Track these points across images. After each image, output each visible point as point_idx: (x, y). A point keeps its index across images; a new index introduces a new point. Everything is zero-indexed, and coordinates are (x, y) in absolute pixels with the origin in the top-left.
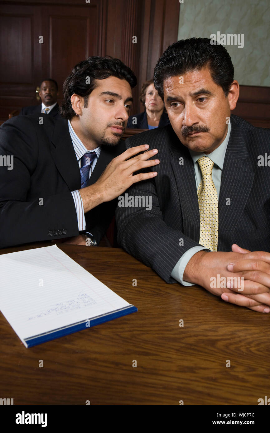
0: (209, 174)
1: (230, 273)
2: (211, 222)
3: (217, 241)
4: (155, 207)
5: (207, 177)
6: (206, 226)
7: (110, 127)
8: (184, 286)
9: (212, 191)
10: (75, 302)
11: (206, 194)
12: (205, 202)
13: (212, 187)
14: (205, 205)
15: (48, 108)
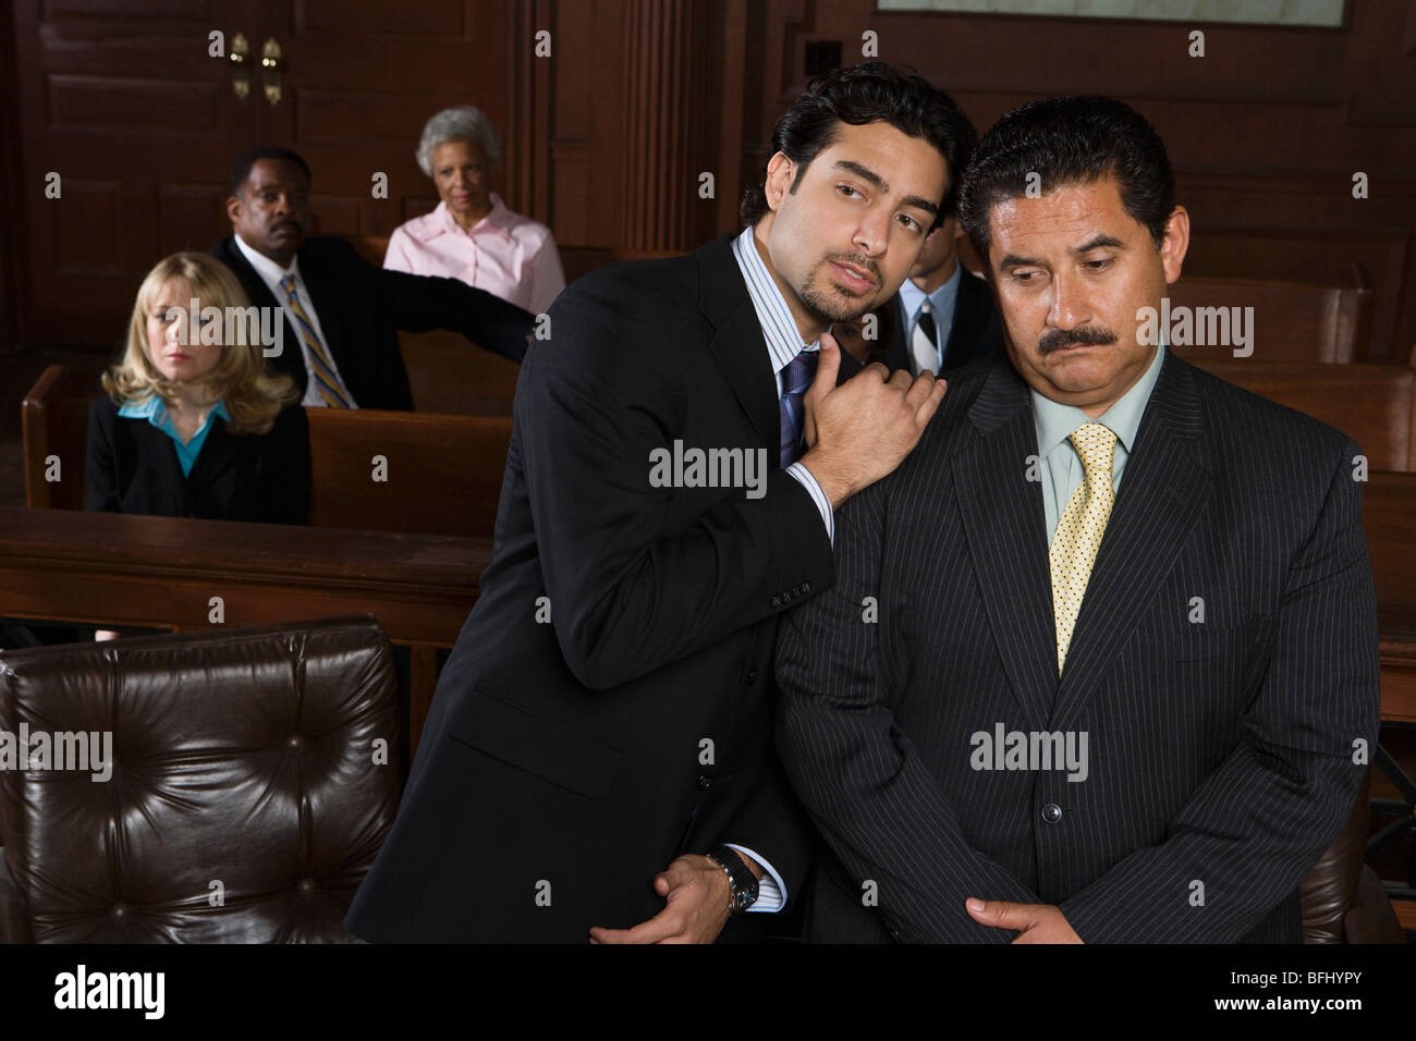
0: (1107, 467)
7: (831, 261)
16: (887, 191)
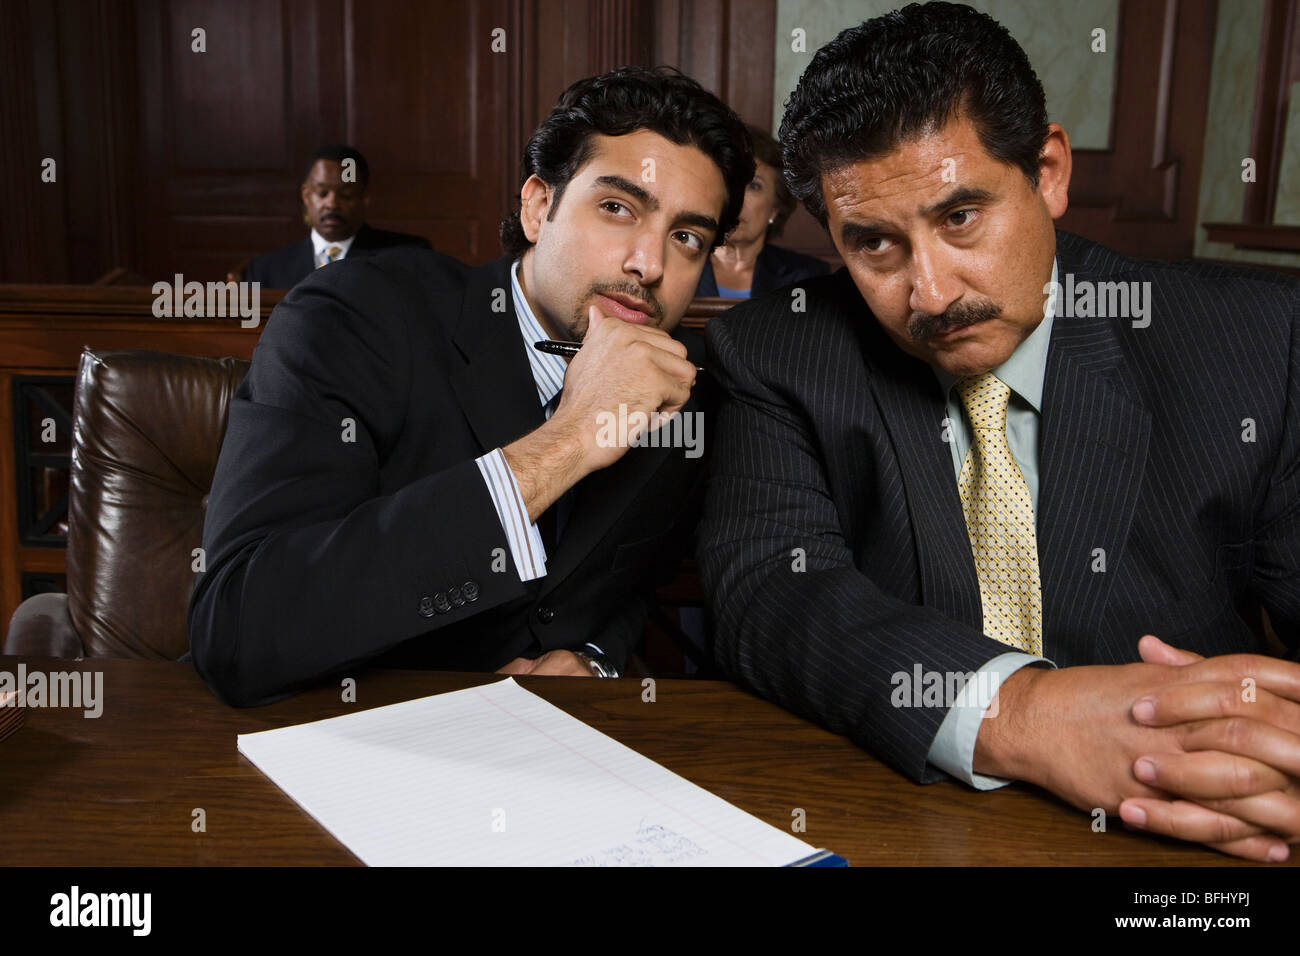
0: (998, 426)
1: (1142, 730)
2: (1015, 587)
3: (1039, 647)
4: (832, 537)
5: (989, 435)
6: (1000, 598)
7: (600, 294)
8: (979, 791)
9: (1011, 482)
10: (631, 851)
11: (990, 494)
12: (990, 518)
13: (1010, 468)
14: (991, 531)
15: (336, 248)
16: (657, 208)
